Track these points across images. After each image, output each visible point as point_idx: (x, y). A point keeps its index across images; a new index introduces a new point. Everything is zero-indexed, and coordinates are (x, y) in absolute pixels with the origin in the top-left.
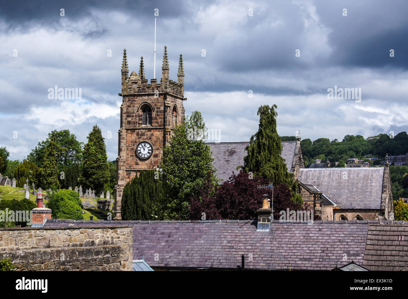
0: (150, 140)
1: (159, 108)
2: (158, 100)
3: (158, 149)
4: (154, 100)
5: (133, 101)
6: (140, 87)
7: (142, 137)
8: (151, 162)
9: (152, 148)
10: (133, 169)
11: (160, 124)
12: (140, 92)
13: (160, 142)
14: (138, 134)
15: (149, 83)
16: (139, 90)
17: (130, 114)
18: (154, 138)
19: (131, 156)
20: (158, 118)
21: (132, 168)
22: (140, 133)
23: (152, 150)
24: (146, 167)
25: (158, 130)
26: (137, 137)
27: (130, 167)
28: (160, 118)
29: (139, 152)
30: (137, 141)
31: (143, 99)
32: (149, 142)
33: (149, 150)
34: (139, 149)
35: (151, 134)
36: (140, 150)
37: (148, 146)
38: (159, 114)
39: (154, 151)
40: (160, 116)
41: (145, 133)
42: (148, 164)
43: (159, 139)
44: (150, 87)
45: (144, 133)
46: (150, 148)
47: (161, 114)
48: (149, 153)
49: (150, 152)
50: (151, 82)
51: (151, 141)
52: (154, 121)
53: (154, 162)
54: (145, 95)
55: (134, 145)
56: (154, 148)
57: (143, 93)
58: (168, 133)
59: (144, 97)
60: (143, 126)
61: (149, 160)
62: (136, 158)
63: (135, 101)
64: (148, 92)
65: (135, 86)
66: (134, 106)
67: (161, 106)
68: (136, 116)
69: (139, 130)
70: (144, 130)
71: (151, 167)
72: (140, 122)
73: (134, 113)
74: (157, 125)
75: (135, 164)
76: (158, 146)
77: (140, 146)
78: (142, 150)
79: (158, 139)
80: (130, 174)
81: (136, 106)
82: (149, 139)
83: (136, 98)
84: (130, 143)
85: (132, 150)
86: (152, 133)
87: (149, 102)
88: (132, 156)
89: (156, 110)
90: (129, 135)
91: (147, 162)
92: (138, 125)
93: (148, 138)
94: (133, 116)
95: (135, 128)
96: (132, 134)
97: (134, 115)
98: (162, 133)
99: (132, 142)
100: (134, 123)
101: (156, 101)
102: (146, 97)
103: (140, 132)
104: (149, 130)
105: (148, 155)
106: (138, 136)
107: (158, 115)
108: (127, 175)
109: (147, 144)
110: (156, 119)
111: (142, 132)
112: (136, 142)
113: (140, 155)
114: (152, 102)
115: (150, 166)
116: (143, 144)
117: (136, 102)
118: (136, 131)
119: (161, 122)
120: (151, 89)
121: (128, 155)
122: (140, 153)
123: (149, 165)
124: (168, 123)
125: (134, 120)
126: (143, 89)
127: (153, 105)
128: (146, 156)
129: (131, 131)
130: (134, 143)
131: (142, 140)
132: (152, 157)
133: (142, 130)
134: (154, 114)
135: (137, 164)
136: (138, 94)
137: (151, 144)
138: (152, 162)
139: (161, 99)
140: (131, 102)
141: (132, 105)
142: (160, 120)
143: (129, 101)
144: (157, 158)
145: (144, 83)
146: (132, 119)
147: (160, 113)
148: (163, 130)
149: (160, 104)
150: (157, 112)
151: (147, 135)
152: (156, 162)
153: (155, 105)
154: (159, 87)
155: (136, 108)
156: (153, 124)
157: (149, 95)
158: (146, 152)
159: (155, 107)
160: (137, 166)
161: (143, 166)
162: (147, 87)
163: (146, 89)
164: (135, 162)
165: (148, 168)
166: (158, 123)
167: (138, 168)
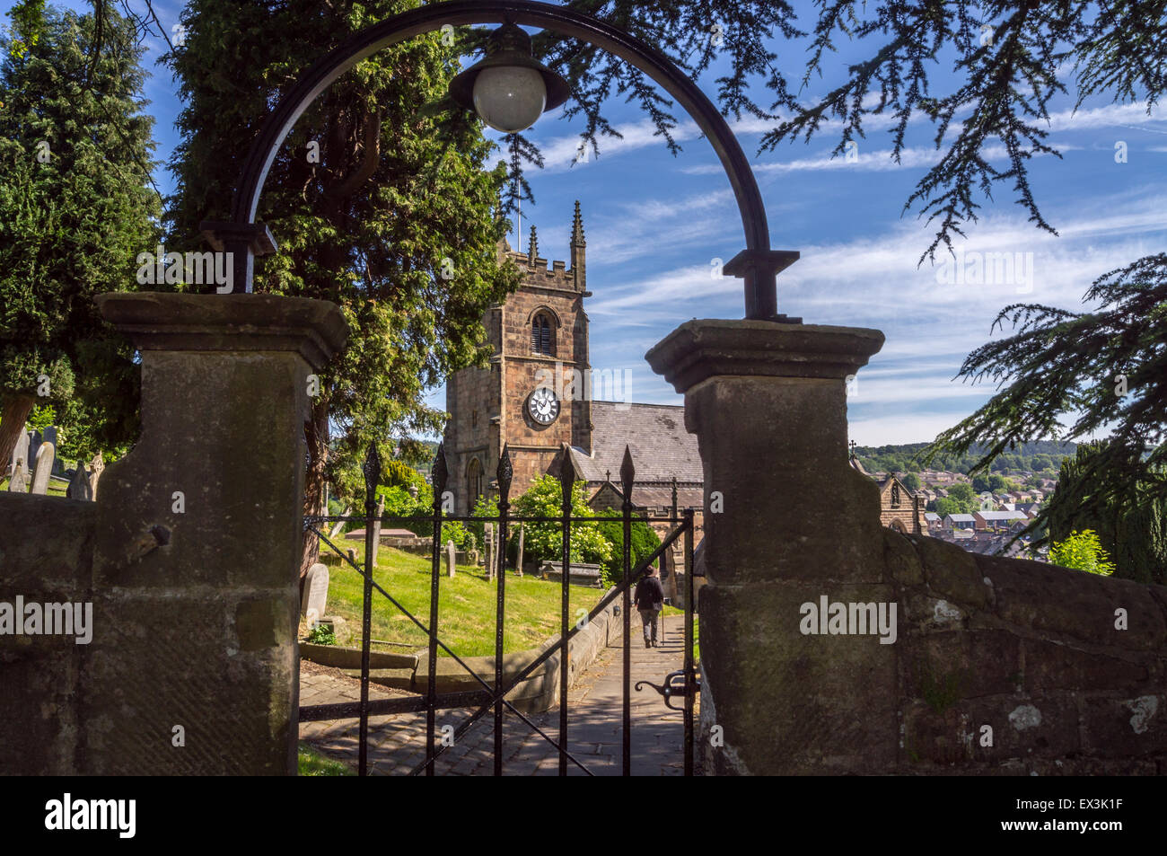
4: (560, 305)
5: (518, 299)
8: (557, 432)
9: (558, 403)
10: (522, 445)
12: (535, 284)
14: (529, 371)
15: (550, 267)
16: (532, 278)
17: (511, 326)
19: (513, 416)
20: (567, 342)
21: (518, 442)
22: (534, 369)
23: (559, 408)
24: (546, 444)
25: (568, 367)
26: (528, 377)
27: (516, 439)
29: (533, 409)
30: (529, 385)
31: (538, 299)
33: (553, 407)
34: (533, 402)
36: (535, 406)
37: (552, 397)
38: (570, 333)
39: (562, 409)
42: (550, 437)
44: (553, 277)
46: (554, 403)
48: (552, 412)
49: (555, 410)
50: (555, 267)
52: (559, 347)
53: (563, 433)
54: (543, 291)
55: (521, 394)
56: (563, 403)
57: (540, 287)
59: (541, 296)
60: (538, 355)
61: (553, 427)
62: (524, 422)
63: (523, 300)
64: (549, 286)
66: (520, 311)
67: (572, 318)
68: (525, 331)
69: (532, 364)
70: (542, 364)
71: (557, 443)
73: (520, 325)
74: (564, 355)
75: (523, 434)
77: (535, 397)
78: (539, 406)
80: (515, 455)
81: (525, 310)
83: (527, 296)
84: (514, 389)
85: (517, 403)
87: (551, 306)
88: (519, 416)
89: (563, 324)
90: (512, 371)
91: (548, 431)
92: (529, 351)
94: (519, 332)
95: (524, 357)
96: (517, 368)
97: (522, 329)
99: (517, 386)
100: (523, 346)
101: (563, 307)
102: (546, 297)
105: (552, 417)
106: (529, 374)
107: (569, 337)
109: (548, 394)
110: (563, 342)
111: (538, 368)
112: (525, 387)
113: (535, 416)
114: (557, 309)
115: (554, 441)
116: (540, 394)
117: (524, 303)
118: (526, 365)
119: (574, 351)
120: (555, 281)
121: (510, 413)
122: (536, 410)
123: (552, 438)
125: (520, 341)
126: (540, 278)
127: (559, 314)
129: (514, 364)
130: (522, 388)
132: (558, 422)
133: (537, 364)
134: (560, 333)
135: (528, 435)
136: (532, 286)
138: (559, 434)
139: (572, 303)
141: (517, 308)
145: (541, 268)
146: (518, 338)
150: (566, 330)
153: (563, 315)
154: (570, 279)
155: (525, 316)
156: (559, 355)
157: (550, 292)
158: (546, 411)
159: (562, 319)
160: (529, 439)
161: (539, 440)
162: (547, 276)
163: (546, 279)
164: (525, 431)
165: (549, 444)
166: (568, 352)
167: (531, 442)
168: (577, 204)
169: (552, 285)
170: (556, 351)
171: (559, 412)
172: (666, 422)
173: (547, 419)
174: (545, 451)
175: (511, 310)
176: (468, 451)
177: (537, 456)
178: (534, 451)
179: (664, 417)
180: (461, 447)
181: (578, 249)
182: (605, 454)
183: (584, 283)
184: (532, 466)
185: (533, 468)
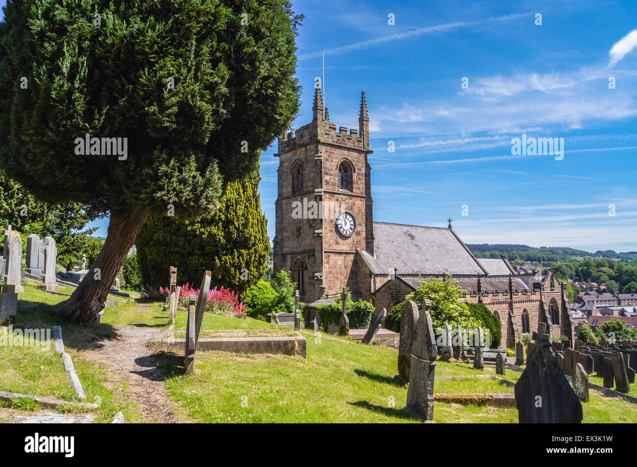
1: (360, 170)
2: (359, 158)
3: (360, 225)
4: (355, 158)
5: (331, 153)
6: (339, 136)
8: (353, 241)
9: (355, 222)
10: (333, 250)
11: (361, 191)
12: (340, 143)
13: (362, 215)
14: (337, 200)
15: (348, 133)
16: (338, 140)
17: (327, 171)
18: (356, 209)
19: (329, 230)
20: (359, 182)
21: (331, 248)
22: (340, 200)
23: (355, 225)
24: (348, 249)
25: (359, 198)
27: (329, 246)
28: (361, 184)
29: (340, 226)
31: (342, 154)
33: (351, 225)
34: (340, 222)
35: (352, 203)
36: (341, 224)
37: (350, 219)
40: (361, 181)
41: (346, 201)
43: (362, 211)
44: (350, 139)
46: (352, 223)
47: (362, 179)
48: (351, 228)
50: (351, 133)
51: (353, 212)
52: (355, 186)
54: (345, 148)
57: (343, 145)
59: (343, 151)
61: (351, 238)
62: (335, 234)
63: (334, 154)
65: (333, 133)
66: (332, 161)
67: (362, 167)
68: (335, 174)
69: (339, 196)
70: (345, 197)
71: (354, 249)
73: (332, 170)
74: (358, 191)
75: (334, 243)
76: (360, 221)
77: (341, 218)
78: (343, 224)
80: (329, 256)
81: (335, 160)
82: (351, 209)
83: (335, 150)
85: (331, 222)
87: (350, 159)
88: (332, 231)
89: (357, 171)
90: (328, 200)
91: (349, 241)
93: (350, 208)
94: (331, 175)
95: (334, 191)
96: (330, 199)
97: (333, 173)
98: (365, 203)
100: (333, 184)
101: (356, 160)
102: (346, 152)
104: (350, 196)
105: (351, 231)
107: (360, 179)
108: (327, 258)
109: (348, 216)
110: (357, 182)
111: (342, 198)
113: (341, 231)
114: (353, 160)
115: (352, 247)
116: (344, 216)
117: (334, 156)
118: (336, 197)
120: (352, 142)
122: (342, 227)
123: (351, 245)
125: (332, 181)
126: (343, 140)
127: (354, 163)
129: (329, 195)
132: (354, 235)
133: (342, 196)
134: (355, 176)
135: (337, 243)
136: (338, 144)
137: (354, 217)
138: (355, 242)
139: (362, 157)
140: (328, 153)
141: (330, 159)
142: (361, 186)
143: (326, 151)
144: (359, 237)
145: (343, 132)
146: (331, 179)
147: (361, 176)
148: (365, 199)
149: (361, 164)
150: (358, 174)
151: (348, 203)
152: (358, 242)
153: (356, 165)
154: (360, 141)
155: (335, 165)
156: (354, 190)
157: (349, 149)
158: (347, 227)
159: (356, 168)
160: (337, 245)
161: (344, 246)
162: (348, 139)
163: (347, 141)
164: (335, 240)
165: (350, 249)
166: (359, 189)
167: (339, 248)
168: (363, 93)
169: (350, 144)
170: (352, 188)
171: (355, 228)
172: (409, 235)
173: (348, 233)
174: (347, 253)
175: (327, 160)
176: (293, 254)
177: (342, 258)
178: (341, 253)
179: (407, 232)
180: (286, 250)
181: (364, 122)
182: (381, 256)
183: (368, 145)
184: (340, 264)
185: (340, 265)
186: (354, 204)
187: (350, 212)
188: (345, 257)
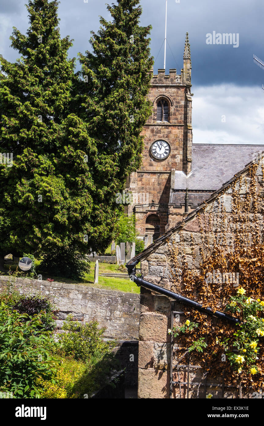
0: (167, 139)
1: (179, 103)
2: (178, 93)
3: (177, 149)
4: (173, 93)
6: (156, 78)
7: (158, 135)
8: (169, 163)
9: (170, 147)
10: (147, 170)
11: (179, 121)
12: (156, 83)
13: (179, 141)
14: (152, 131)
16: (155, 81)
18: (172, 136)
19: (143, 155)
20: (177, 113)
21: (145, 169)
22: (155, 130)
23: (170, 150)
24: (162, 169)
25: (177, 127)
27: (143, 168)
28: (180, 114)
29: (154, 151)
30: (152, 139)
31: (159, 92)
32: (166, 141)
33: (166, 150)
34: (154, 148)
35: (169, 132)
36: (155, 150)
37: (165, 145)
38: (178, 109)
39: (172, 151)
40: (180, 112)
41: (162, 130)
42: (164, 166)
43: (179, 137)
44: (168, 78)
45: (160, 131)
46: (167, 148)
47: (181, 110)
48: (166, 153)
49: (167, 151)
50: (170, 72)
51: (169, 139)
52: (172, 117)
53: (172, 163)
54: (162, 87)
55: (147, 144)
56: (172, 147)
57: (160, 85)
58: (190, 131)
59: (161, 89)
60: (159, 122)
61: (166, 161)
62: (150, 158)
63: (150, 93)
64: (166, 83)
67: (181, 100)
69: (154, 127)
70: (161, 127)
71: (168, 169)
72: (155, 118)
74: (176, 121)
75: (148, 165)
76: (177, 146)
77: (156, 145)
78: (158, 150)
79: (177, 137)
80: (142, 176)
81: (151, 98)
82: (167, 137)
83: (152, 90)
85: (145, 149)
86: (169, 130)
87: (167, 94)
88: (146, 156)
89: (175, 104)
91: (163, 163)
92: (152, 121)
93: (165, 136)
95: (149, 124)
96: (145, 130)
98: (183, 131)
99: (145, 140)
101: (175, 95)
102: (164, 90)
103: (155, 128)
104: (167, 126)
105: (165, 155)
106: (152, 133)
107: (178, 111)
108: (138, 177)
109: (163, 143)
110: (175, 114)
111: (158, 129)
112: (150, 140)
113: (155, 155)
114: (171, 95)
115: (167, 168)
116: (159, 143)
117: (150, 95)
118: (151, 127)
119: (181, 118)
120: (169, 80)
122: (155, 152)
123: (166, 166)
124: (189, 120)
126: (160, 80)
127: (172, 98)
128: (162, 156)
129: (144, 127)
130: (148, 141)
131: (157, 139)
132: (169, 158)
133: (157, 127)
134: (172, 109)
135: (151, 165)
136: (154, 85)
137: (169, 143)
139: (181, 92)
142: (180, 116)
144: (176, 159)
145: (161, 73)
147: (180, 108)
148: (183, 127)
149: (180, 98)
150: (177, 107)
151: (164, 132)
152: (174, 164)
153: (174, 99)
156: (172, 121)
157: (167, 87)
158: (162, 152)
159: (174, 101)
160: (151, 167)
161: (158, 167)
162: (165, 78)
163: (164, 80)
164: (149, 163)
165: (164, 170)
166: (177, 119)
167: (152, 169)
169: (169, 83)
170: (170, 119)
174: (161, 173)
177: (155, 176)
178: (154, 173)
184: (153, 181)
185: (153, 183)
186: (170, 132)
187: (166, 139)
188: (159, 176)
